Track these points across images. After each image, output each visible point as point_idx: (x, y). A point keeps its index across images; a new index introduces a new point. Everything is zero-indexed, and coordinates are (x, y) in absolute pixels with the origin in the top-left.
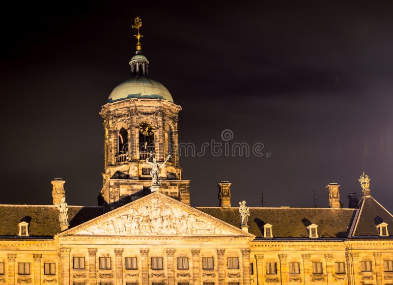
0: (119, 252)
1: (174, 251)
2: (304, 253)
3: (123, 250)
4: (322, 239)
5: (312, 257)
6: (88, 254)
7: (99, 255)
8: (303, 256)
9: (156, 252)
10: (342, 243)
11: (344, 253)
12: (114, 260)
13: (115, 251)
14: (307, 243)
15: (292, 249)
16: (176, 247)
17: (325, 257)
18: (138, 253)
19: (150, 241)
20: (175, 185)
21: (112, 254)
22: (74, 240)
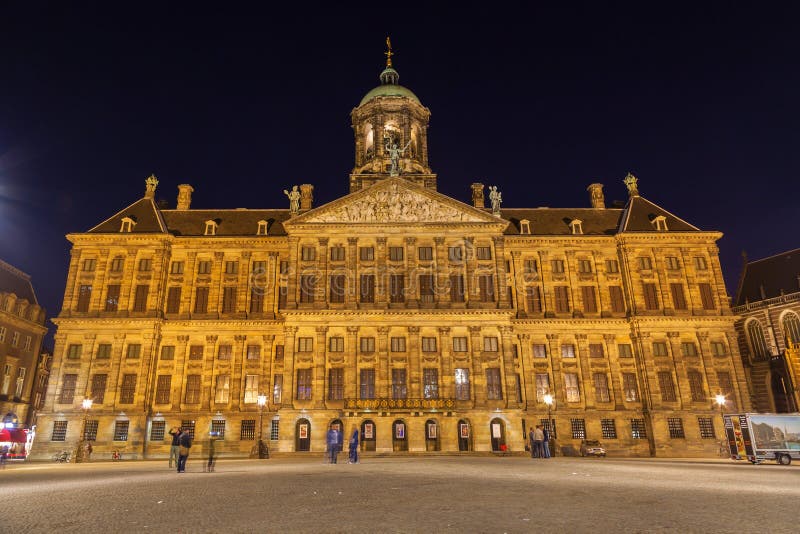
0: (353, 241)
1: (415, 240)
2: (568, 249)
3: (357, 238)
4: (587, 234)
5: (577, 254)
6: (318, 243)
7: (331, 244)
8: (566, 252)
9: (396, 241)
10: (612, 238)
11: (615, 250)
12: (347, 250)
13: (349, 240)
14: (570, 238)
15: (553, 245)
16: (418, 236)
17: (593, 253)
18: (374, 243)
19: (387, 229)
20: (421, 179)
21: (346, 244)
22: (303, 229)
